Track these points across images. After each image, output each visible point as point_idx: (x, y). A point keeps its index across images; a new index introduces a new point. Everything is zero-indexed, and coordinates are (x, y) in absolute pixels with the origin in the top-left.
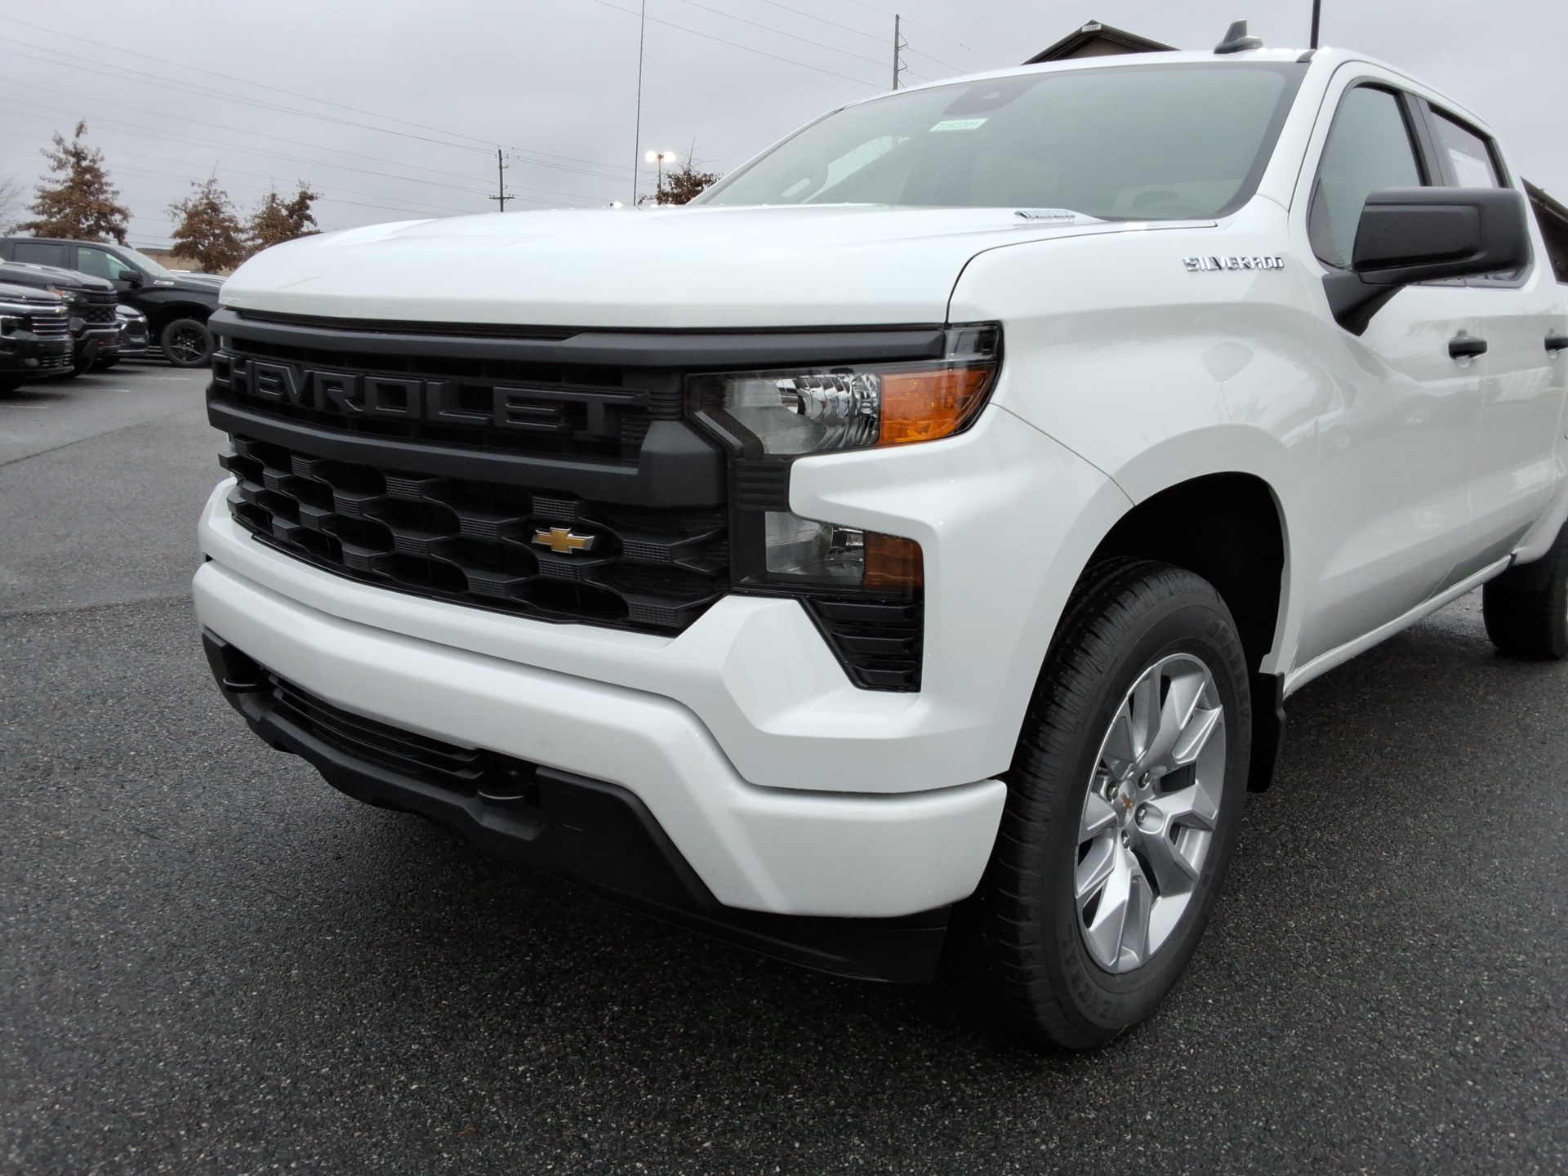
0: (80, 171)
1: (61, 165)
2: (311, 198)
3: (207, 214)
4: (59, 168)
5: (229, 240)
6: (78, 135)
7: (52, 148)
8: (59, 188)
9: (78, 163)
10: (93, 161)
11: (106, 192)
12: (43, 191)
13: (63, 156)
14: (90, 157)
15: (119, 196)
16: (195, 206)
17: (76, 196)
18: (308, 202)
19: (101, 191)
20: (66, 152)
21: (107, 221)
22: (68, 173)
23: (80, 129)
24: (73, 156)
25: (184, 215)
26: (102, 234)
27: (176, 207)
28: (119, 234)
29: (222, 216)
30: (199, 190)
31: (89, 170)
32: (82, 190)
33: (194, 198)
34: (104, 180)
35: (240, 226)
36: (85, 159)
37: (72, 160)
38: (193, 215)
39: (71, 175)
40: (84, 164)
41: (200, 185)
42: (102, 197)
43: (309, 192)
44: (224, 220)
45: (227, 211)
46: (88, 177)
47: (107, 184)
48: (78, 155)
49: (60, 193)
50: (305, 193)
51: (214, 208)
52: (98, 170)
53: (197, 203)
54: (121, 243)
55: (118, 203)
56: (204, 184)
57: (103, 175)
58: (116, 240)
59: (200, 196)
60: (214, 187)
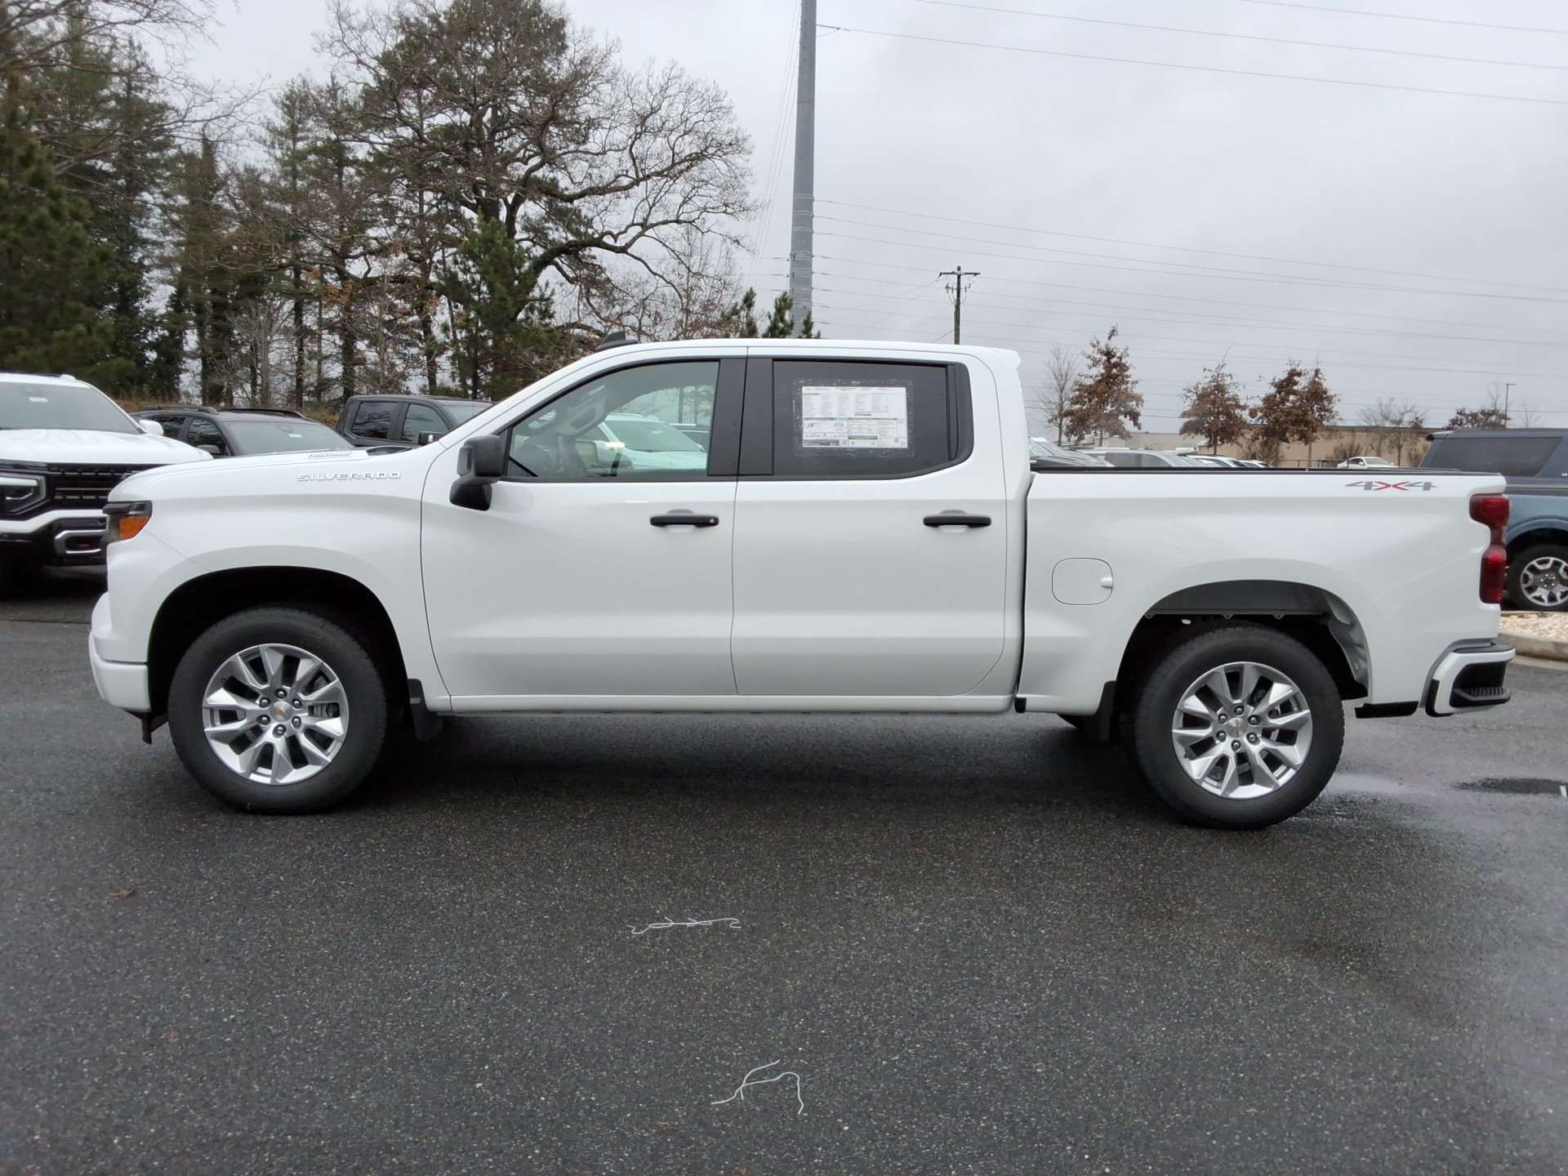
0: (1109, 366)
1: (1096, 363)
2: (1299, 374)
3: (1214, 394)
4: (1094, 365)
5: (1229, 415)
6: (1110, 338)
7: (1090, 350)
8: (1089, 382)
9: (1108, 360)
10: (1120, 358)
11: (1128, 382)
12: (1080, 385)
13: (1098, 356)
14: (1118, 355)
15: (1137, 386)
16: (1203, 388)
17: (1102, 387)
18: (1296, 378)
19: (1124, 382)
20: (1102, 353)
21: (1125, 407)
22: (1100, 369)
23: (1113, 333)
24: (1105, 355)
25: (1195, 397)
26: (1121, 417)
27: (1190, 391)
28: (1134, 416)
29: (1227, 395)
30: (1209, 374)
31: (1116, 365)
32: (1107, 383)
33: (1204, 380)
34: (1128, 373)
35: (1242, 403)
36: (1114, 356)
37: (1105, 358)
38: (1203, 397)
39: (1103, 371)
40: (1113, 360)
41: (1210, 370)
42: (1123, 387)
43: (1298, 369)
44: (1229, 399)
45: (1231, 391)
46: (1114, 371)
47: (1127, 377)
48: (1109, 354)
49: (1091, 386)
50: (1295, 370)
51: (1220, 388)
52: (1124, 365)
53: (1206, 386)
54: (1136, 424)
55: (1137, 390)
56: (1214, 369)
57: (1128, 368)
58: (1132, 422)
59: (1210, 379)
60: (1223, 371)
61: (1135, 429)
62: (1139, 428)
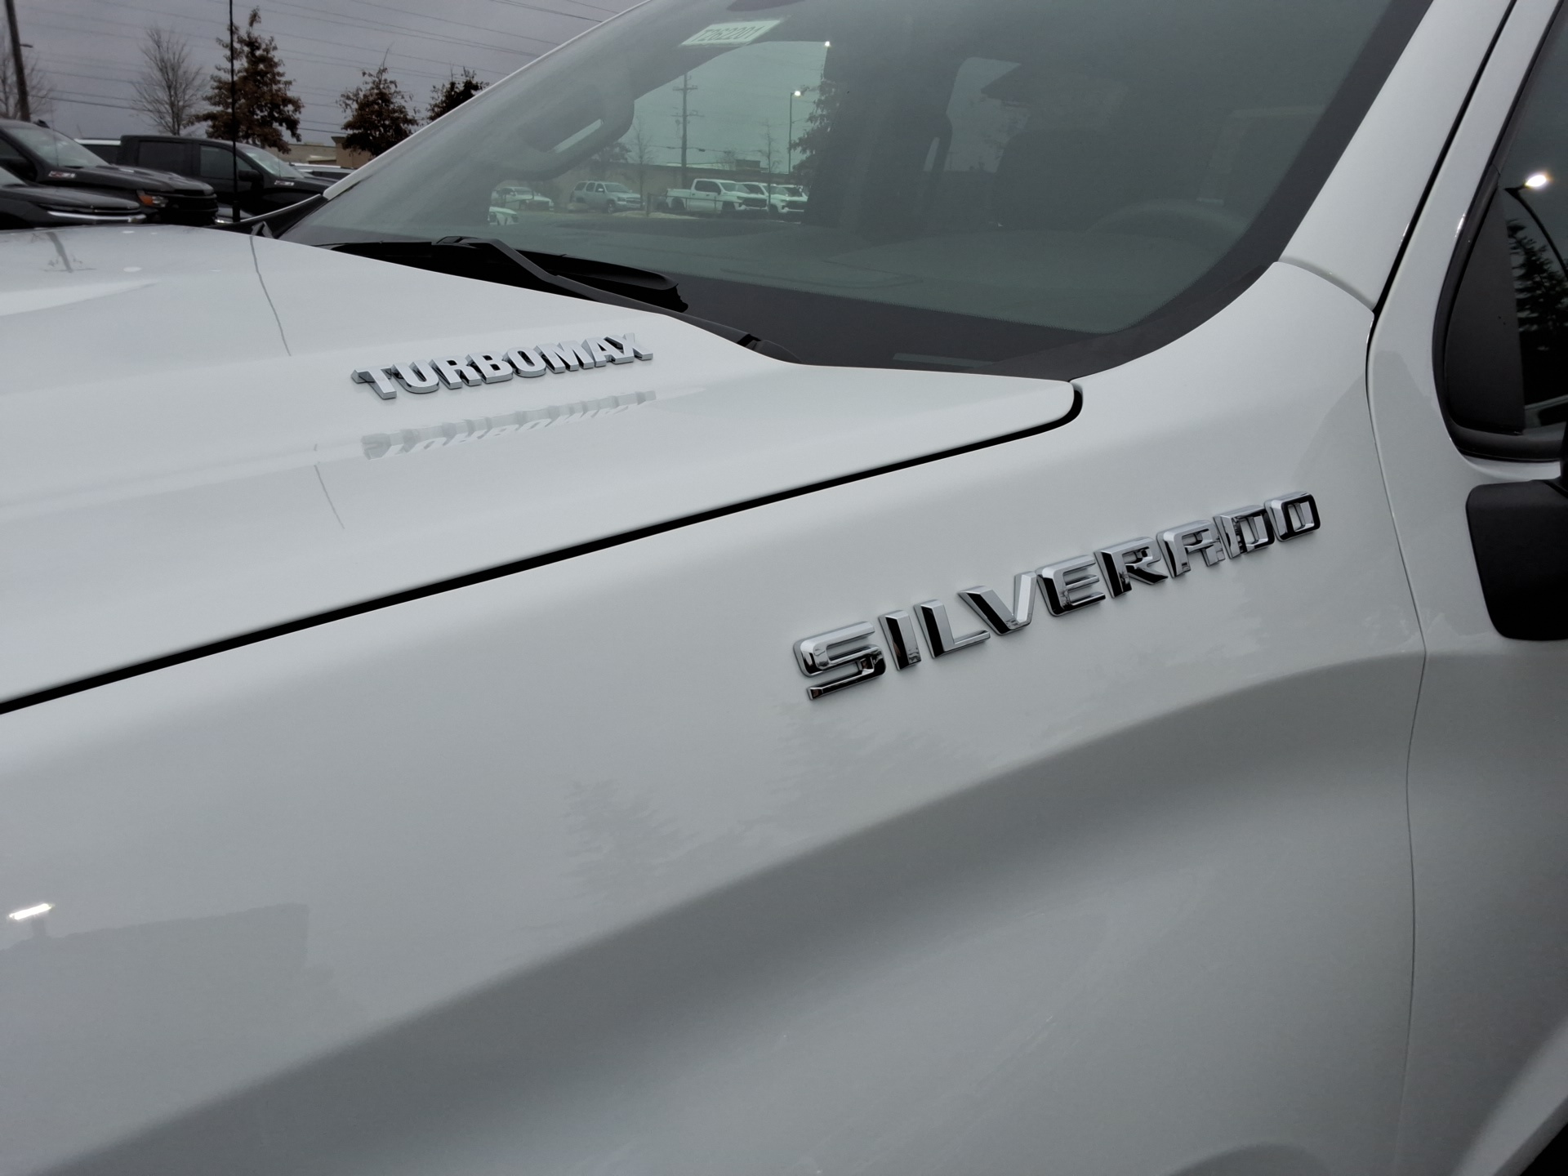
0: (254, 60)
1: (236, 54)
2: (476, 88)
3: (378, 104)
4: (234, 58)
6: (251, 24)
7: (227, 38)
9: (252, 53)
10: (267, 50)
11: (279, 82)
12: (220, 81)
13: (238, 46)
14: (264, 46)
15: (291, 87)
16: (365, 96)
17: (250, 86)
18: (473, 92)
19: (274, 81)
20: (243, 42)
21: (280, 112)
22: (241, 64)
23: (254, 18)
24: (248, 45)
25: (355, 106)
26: (276, 125)
27: (348, 98)
28: (292, 125)
29: (392, 106)
30: (370, 80)
31: (263, 59)
32: (256, 81)
33: (363, 86)
34: (280, 69)
35: (409, 117)
36: (258, 48)
37: (246, 49)
38: (364, 105)
39: (246, 65)
40: (258, 53)
41: (370, 75)
42: (275, 87)
43: (474, 82)
44: (394, 111)
45: (397, 101)
46: (261, 66)
47: (280, 74)
48: (252, 44)
49: (235, 83)
50: (470, 83)
51: (384, 98)
52: (271, 59)
53: (368, 93)
54: (294, 134)
55: (291, 93)
56: (374, 73)
57: (276, 65)
58: (289, 132)
59: (371, 85)
60: (385, 76)
61: (293, 141)
62: (299, 139)
